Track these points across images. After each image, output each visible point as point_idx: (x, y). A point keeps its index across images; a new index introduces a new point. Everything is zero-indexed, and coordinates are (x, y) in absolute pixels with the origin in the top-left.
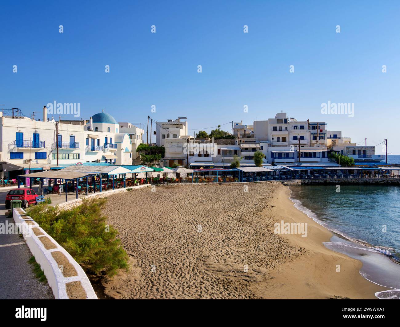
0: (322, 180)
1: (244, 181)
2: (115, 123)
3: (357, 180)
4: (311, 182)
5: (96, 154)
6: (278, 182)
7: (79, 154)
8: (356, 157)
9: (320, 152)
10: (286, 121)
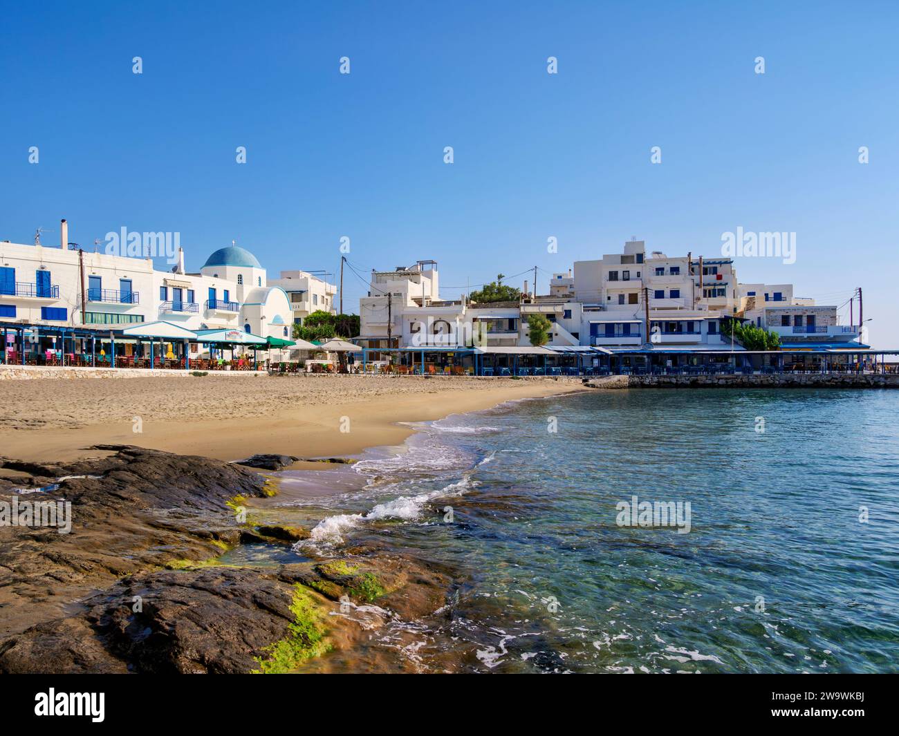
0: (687, 378)
1: (487, 374)
2: (252, 267)
3: (769, 378)
4: (658, 382)
5: (185, 318)
6: (573, 380)
7: (143, 317)
8: (788, 331)
9: (700, 321)
10: (640, 258)
